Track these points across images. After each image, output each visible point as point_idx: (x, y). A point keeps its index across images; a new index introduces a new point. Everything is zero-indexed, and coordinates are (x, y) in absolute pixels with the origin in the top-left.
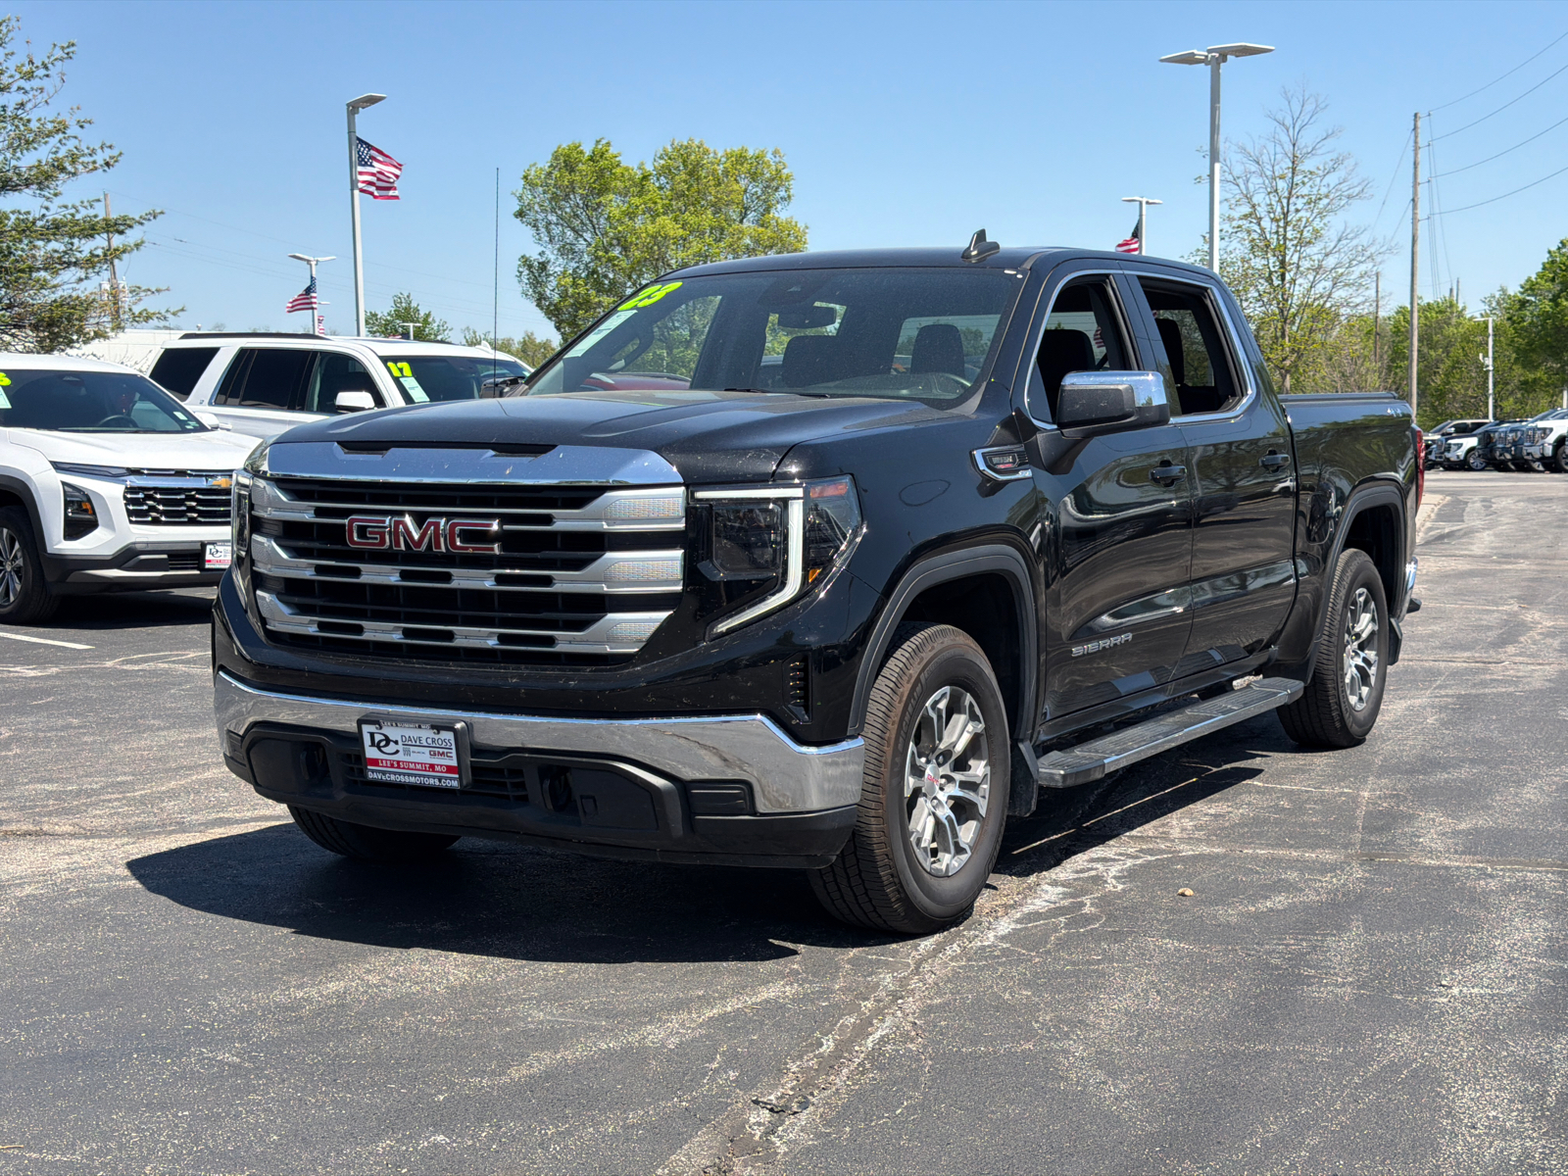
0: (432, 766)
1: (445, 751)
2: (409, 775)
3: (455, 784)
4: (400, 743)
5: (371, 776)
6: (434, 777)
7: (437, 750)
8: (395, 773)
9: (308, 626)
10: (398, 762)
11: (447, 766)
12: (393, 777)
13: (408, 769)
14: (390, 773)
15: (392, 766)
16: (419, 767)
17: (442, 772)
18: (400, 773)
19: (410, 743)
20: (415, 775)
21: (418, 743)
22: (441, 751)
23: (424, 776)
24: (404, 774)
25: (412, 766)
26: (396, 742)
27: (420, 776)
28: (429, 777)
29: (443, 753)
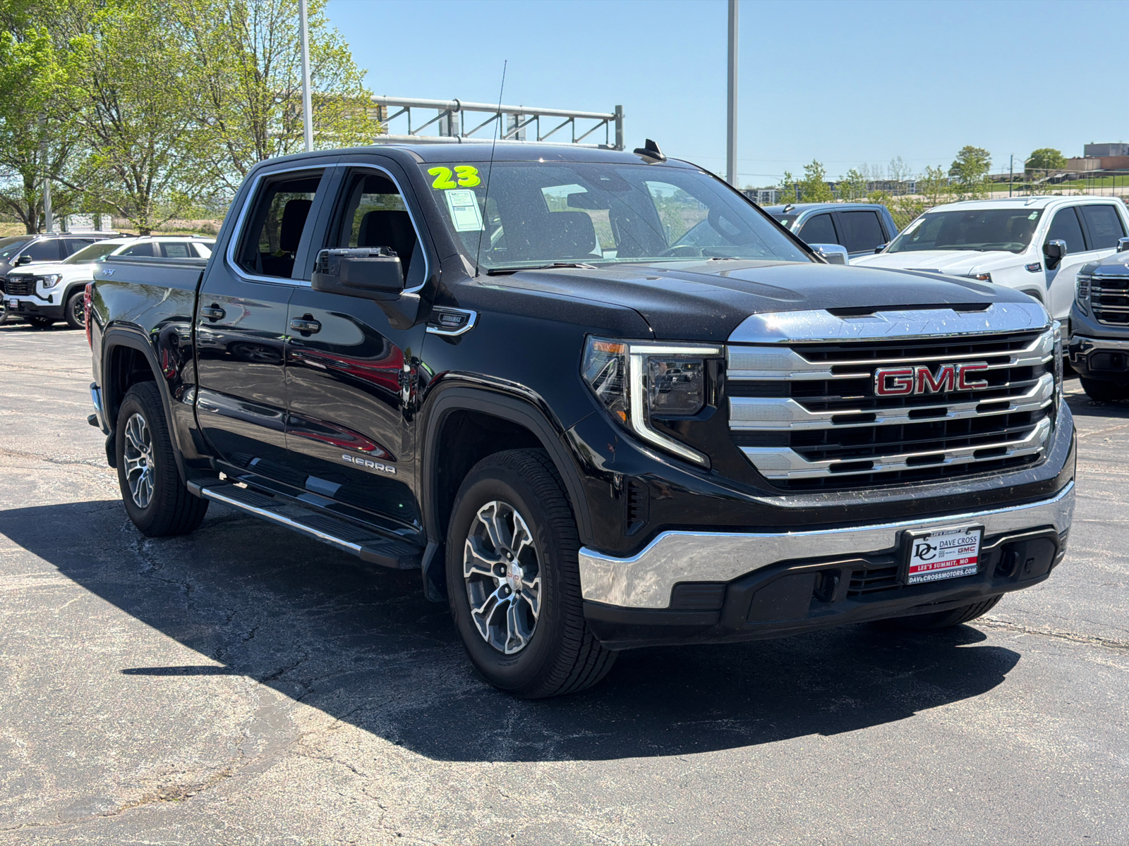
0: (958, 561)
1: (970, 546)
2: (942, 572)
3: (974, 571)
4: (938, 548)
5: (911, 581)
6: (960, 569)
7: (963, 547)
8: (931, 574)
9: (821, 469)
10: (933, 564)
11: (969, 558)
12: (929, 578)
13: (940, 568)
14: (927, 574)
15: (928, 569)
16: (948, 564)
17: (965, 564)
18: (935, 573)
19: (946, 546)
20: (946, 571)
21: (952, 545)
22: (967, 547)
23: (953, 570)
24: (938, 573)
25: (943, 565)
26: (935, 549)
27: (950, 571)
28: (956, 570)
29: (968, 548)
